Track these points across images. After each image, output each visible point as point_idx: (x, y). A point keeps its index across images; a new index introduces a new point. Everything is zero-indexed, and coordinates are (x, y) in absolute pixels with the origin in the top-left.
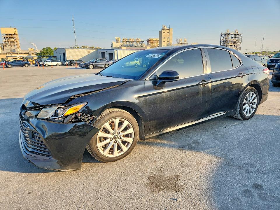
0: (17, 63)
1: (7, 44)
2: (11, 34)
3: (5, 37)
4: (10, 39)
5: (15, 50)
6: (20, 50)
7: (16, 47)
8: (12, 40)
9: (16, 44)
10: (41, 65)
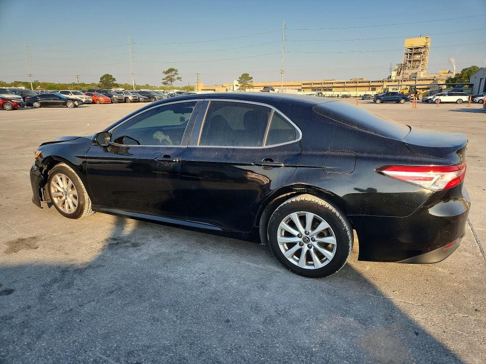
0: (390, 97)
1: (409, 64)
2: (418, 48)
3: (407, 54)
4: (415, 56)
5: (417, 73)
6: (424, 74)
7: (420, 68)
8: (418, 57)
9: (421, 65)
10: (430, 101)
